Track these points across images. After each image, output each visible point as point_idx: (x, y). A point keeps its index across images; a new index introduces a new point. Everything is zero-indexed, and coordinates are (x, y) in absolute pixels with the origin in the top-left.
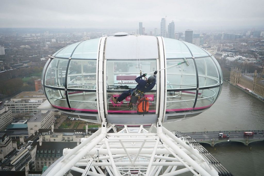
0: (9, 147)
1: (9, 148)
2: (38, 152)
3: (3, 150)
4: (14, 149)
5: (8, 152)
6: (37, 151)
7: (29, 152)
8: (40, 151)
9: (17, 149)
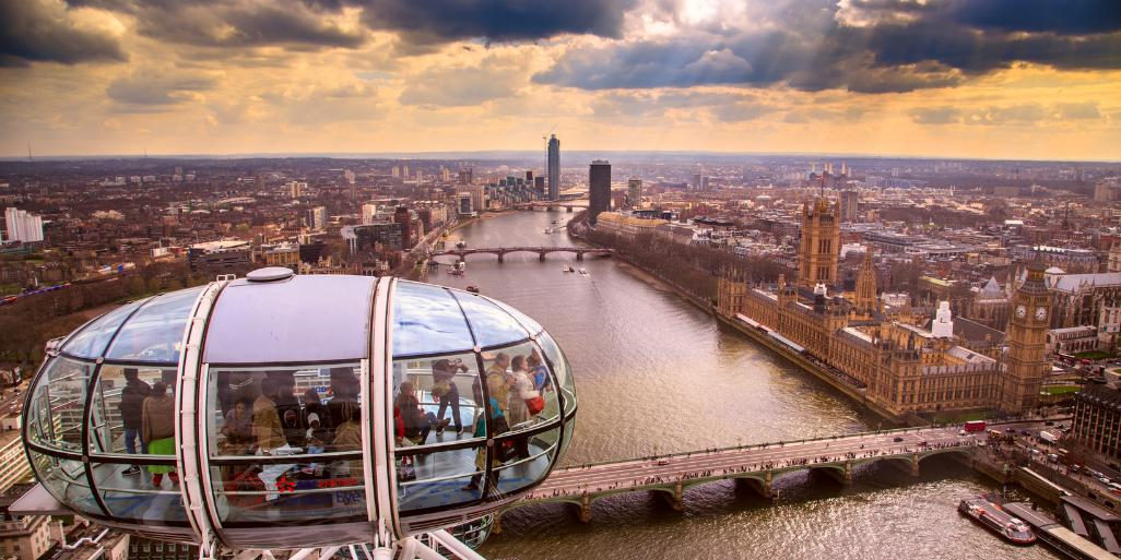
0: (42, 535)
1: (41, 540)
2: (135, 550)
3: (21, 547)
4: (55, 543)
5: (39, 551)
6: (130, 549)
7: (104, 554)
8: (140, 549)
9: (64, 542)
